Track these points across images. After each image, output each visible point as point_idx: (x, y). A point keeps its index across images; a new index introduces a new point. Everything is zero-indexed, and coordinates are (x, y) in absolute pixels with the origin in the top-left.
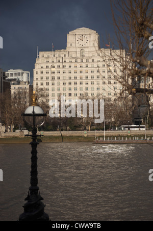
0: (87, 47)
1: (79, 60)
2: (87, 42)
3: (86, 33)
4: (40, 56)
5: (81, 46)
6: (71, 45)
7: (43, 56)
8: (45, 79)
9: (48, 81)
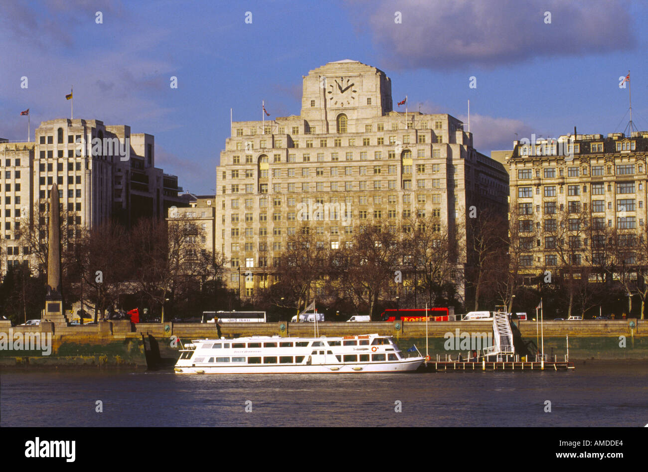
0: (354, 109)
1: (330, 143)
2: (354, 94)
3: (350, 74)
4: (234, 133)
5: (339, 105)
6: (313, 103)
7: (240, 133)
8: (244, 192)
9: (250, 196)
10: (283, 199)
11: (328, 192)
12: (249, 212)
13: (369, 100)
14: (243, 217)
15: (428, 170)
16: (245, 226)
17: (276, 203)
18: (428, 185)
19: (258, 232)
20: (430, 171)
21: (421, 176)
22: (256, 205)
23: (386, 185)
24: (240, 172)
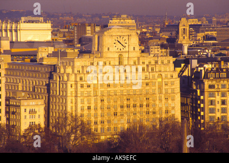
0: (126, 52)
2: (126, 44)
5: (119, 50)
6: (108, 49)
8: (87, 95)
9: (90, 97)
10: (105, 99)
11: (126, 95)
12: (89, 105)
13: (134, 48)
14: (87, 108)
15: (169, 85)
16: (87, 112)
17: (102, 101)
18: (170, 91)
19: (93, 115)
20: (170, 85)
21: (167, 87)
22: (93, 102)
23: (151, 91)
24: (84, 85)
